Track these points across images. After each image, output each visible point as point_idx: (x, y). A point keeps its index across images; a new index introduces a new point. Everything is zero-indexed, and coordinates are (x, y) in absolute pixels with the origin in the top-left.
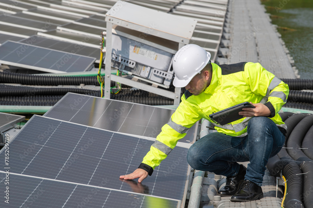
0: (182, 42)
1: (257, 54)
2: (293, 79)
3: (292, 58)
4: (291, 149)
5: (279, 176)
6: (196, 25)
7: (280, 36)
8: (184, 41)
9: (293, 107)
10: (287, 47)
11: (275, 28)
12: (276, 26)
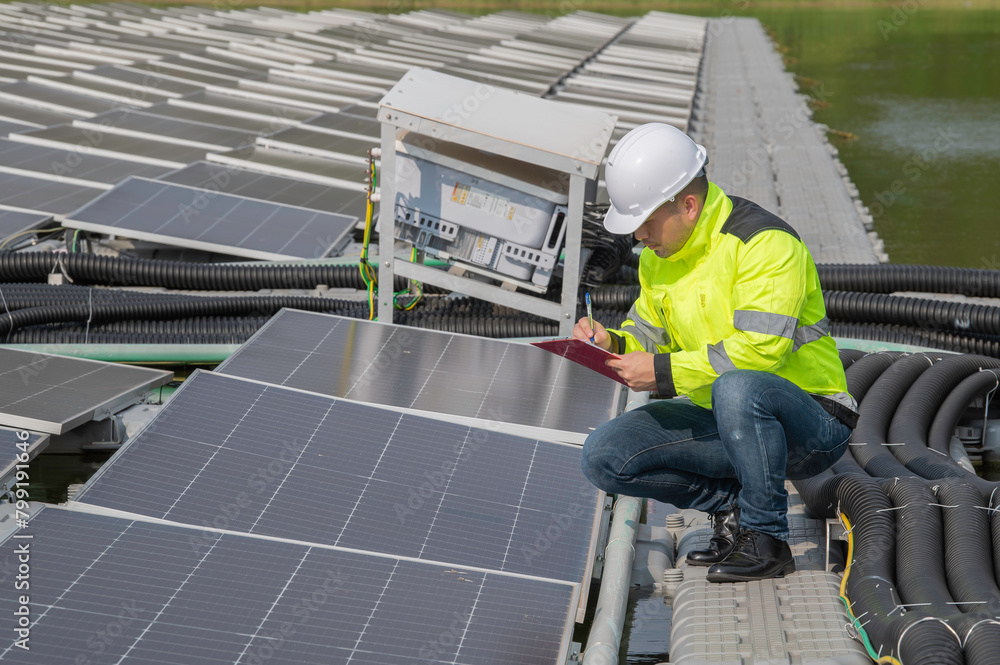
0: (579, 173)
1: (775, 201)
2: (869, 265)
3: (867, 209)
4: (861, 447)
5: (834, 516)
6: (616, 128)
7: (836, 152)
8: (583, 170)
9: (869, 337)
10: (852, 181)
11: (821, 133)
12: (825, 126)
